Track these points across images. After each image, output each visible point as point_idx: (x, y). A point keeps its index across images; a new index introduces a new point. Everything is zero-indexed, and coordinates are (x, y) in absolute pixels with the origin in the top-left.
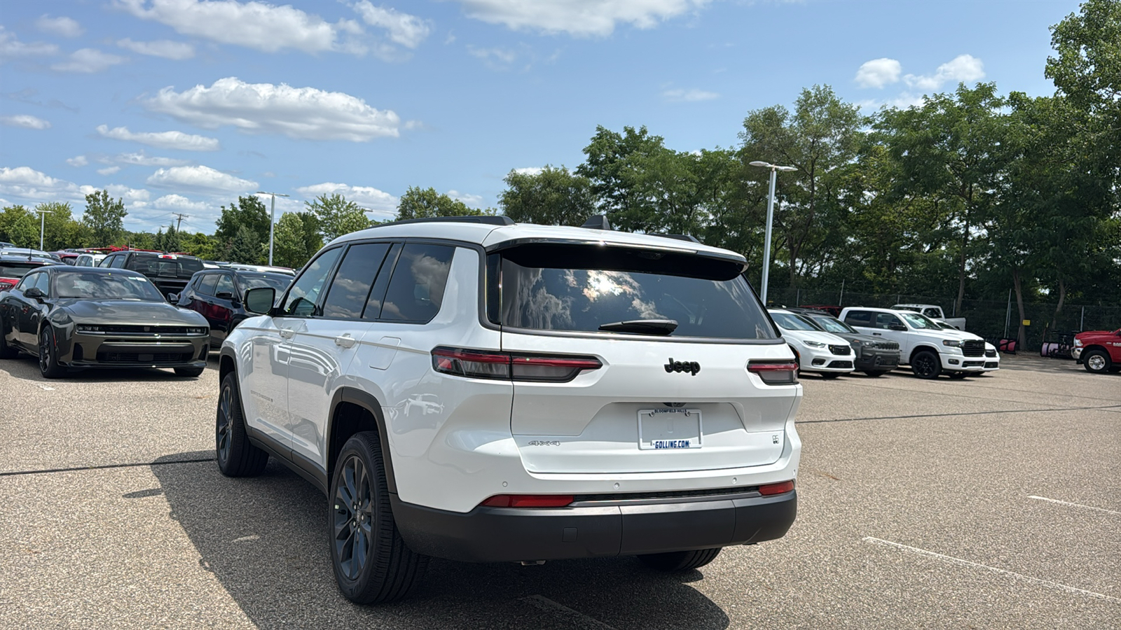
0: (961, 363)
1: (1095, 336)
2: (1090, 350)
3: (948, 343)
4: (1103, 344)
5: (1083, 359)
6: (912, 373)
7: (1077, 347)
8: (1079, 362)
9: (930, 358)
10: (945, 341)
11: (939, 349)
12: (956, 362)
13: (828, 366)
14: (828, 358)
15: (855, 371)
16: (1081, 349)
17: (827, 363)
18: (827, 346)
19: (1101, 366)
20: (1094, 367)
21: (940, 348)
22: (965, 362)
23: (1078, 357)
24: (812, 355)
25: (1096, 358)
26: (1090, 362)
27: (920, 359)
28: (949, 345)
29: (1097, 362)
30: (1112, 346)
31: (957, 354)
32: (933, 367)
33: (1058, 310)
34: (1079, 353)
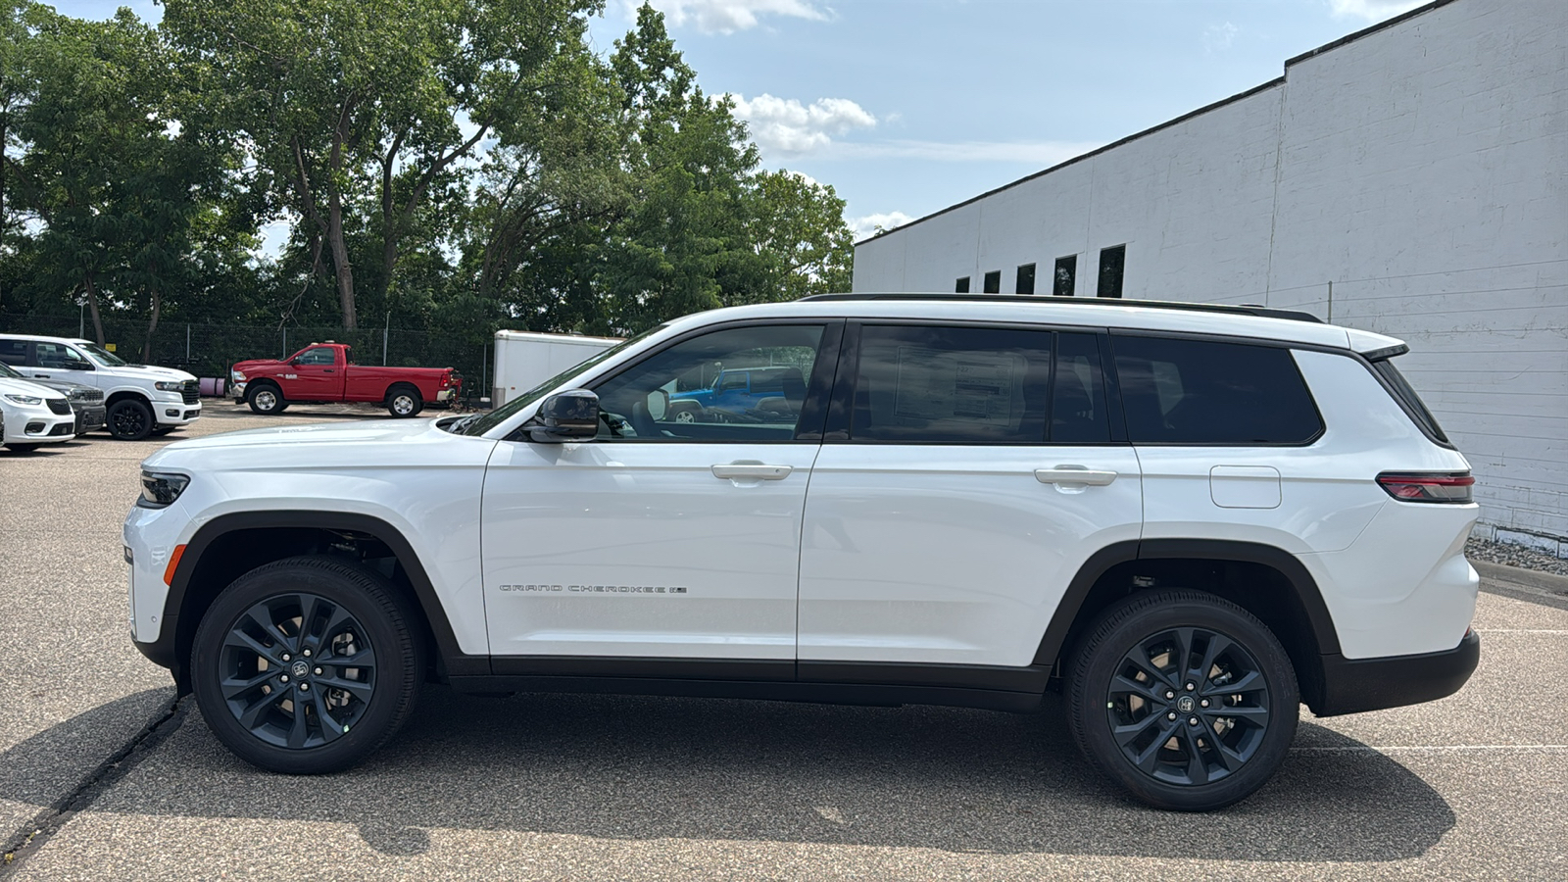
0: (182, 414)
1: (261, 366)
2: (256, 384)
3: (161, 386)
4: (272, 377)
5: (248, 396)
6: (109, 434)
7: (237, 382)
8: (240, 401)
9: (136, 409)
10: (158, 383)
11: (151, 396)
12: (176, 413)
13: (50, 434)
14: (50, 420)
15: (75, 438)
16: (244, 385)
17: (48, 429)
18: (44, 402)
19: (271, 405)
20: (263, 407)
21: (152, 394)
22: (186, 412)
23: (241, 395)
24: (25, 417)
25: (264, 395)
26: (257, 401)
27: (120, 412)
28: (163, 389)
29: (266, 400)
30: (284, 379)
31: (176, 401)
32: (143, 423)
33: (151, 329)
34: (242, 390)
